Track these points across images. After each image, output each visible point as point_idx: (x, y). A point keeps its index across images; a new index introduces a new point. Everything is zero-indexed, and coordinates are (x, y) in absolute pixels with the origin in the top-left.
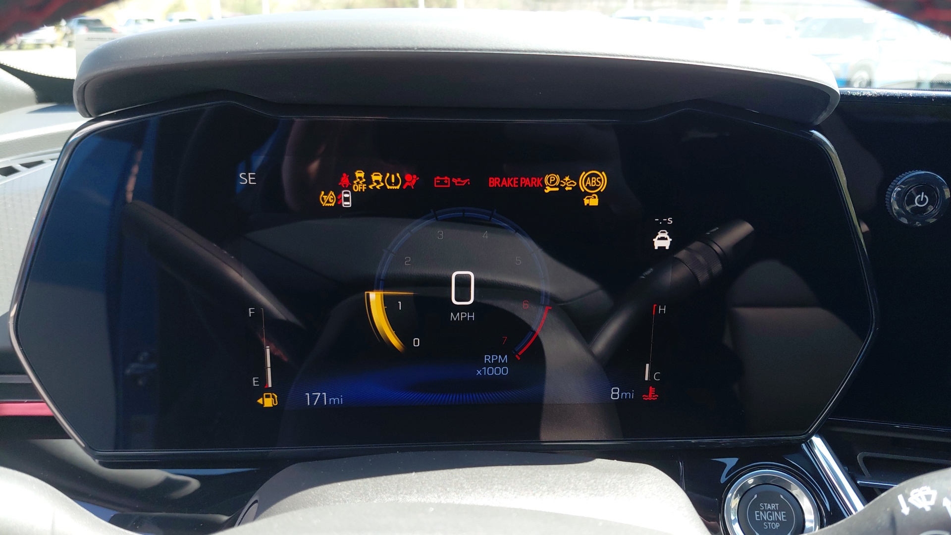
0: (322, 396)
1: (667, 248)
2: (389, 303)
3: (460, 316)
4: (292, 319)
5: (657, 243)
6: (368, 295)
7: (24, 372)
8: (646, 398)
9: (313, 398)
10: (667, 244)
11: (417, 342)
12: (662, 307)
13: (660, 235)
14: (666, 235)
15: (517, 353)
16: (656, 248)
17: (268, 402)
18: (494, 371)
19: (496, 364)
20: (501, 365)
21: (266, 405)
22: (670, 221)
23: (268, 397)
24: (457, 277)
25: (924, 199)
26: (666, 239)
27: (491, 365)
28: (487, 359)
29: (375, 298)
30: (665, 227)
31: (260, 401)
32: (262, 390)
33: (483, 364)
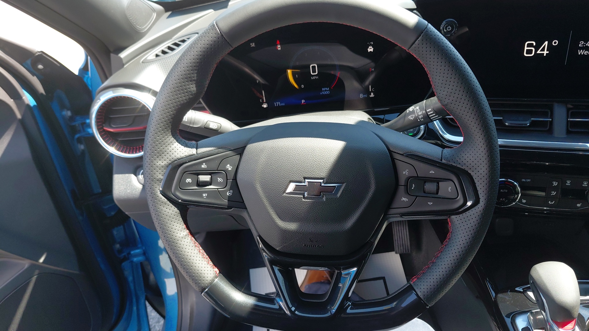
0: (279, 103)
1: (372, 51)
2: (294, 74)
3: (314, 78)
4: (266, 83)
5: (369, 50)
6: (288, 71)
7: (201, 103)
8: (370, 96)
9: (276, 104)
10: (372, 50)
11: (303, 86)
12: (373, 69)
13: (370, 48)
14: (371, 47)
15: (331, 87)
16: (369, 52)
17: (265, 106)
18: (325, 93)
19: (326, 90)
20: (327, 91)
21: (264, 107)
22: (372, 43)
23: (265, 105)
24: (312, 66)
25: (450, 28)
26: (371, 49)
27: (325, 91)
28: (323, 89)
29: (289, 72)
30: (371, 45)
31: (263, 106)
32: (263, 103)
33: (322, 91)
